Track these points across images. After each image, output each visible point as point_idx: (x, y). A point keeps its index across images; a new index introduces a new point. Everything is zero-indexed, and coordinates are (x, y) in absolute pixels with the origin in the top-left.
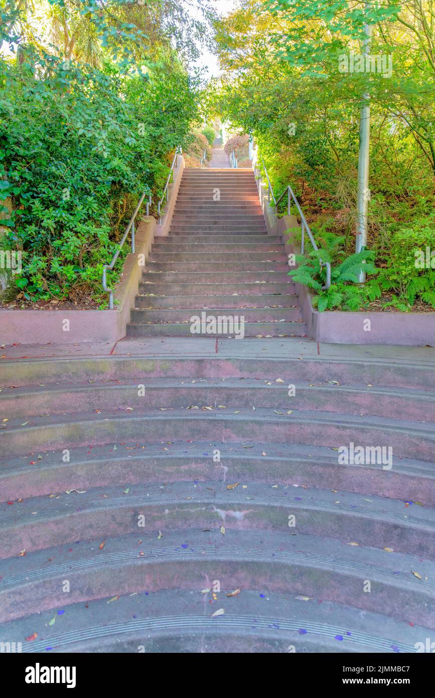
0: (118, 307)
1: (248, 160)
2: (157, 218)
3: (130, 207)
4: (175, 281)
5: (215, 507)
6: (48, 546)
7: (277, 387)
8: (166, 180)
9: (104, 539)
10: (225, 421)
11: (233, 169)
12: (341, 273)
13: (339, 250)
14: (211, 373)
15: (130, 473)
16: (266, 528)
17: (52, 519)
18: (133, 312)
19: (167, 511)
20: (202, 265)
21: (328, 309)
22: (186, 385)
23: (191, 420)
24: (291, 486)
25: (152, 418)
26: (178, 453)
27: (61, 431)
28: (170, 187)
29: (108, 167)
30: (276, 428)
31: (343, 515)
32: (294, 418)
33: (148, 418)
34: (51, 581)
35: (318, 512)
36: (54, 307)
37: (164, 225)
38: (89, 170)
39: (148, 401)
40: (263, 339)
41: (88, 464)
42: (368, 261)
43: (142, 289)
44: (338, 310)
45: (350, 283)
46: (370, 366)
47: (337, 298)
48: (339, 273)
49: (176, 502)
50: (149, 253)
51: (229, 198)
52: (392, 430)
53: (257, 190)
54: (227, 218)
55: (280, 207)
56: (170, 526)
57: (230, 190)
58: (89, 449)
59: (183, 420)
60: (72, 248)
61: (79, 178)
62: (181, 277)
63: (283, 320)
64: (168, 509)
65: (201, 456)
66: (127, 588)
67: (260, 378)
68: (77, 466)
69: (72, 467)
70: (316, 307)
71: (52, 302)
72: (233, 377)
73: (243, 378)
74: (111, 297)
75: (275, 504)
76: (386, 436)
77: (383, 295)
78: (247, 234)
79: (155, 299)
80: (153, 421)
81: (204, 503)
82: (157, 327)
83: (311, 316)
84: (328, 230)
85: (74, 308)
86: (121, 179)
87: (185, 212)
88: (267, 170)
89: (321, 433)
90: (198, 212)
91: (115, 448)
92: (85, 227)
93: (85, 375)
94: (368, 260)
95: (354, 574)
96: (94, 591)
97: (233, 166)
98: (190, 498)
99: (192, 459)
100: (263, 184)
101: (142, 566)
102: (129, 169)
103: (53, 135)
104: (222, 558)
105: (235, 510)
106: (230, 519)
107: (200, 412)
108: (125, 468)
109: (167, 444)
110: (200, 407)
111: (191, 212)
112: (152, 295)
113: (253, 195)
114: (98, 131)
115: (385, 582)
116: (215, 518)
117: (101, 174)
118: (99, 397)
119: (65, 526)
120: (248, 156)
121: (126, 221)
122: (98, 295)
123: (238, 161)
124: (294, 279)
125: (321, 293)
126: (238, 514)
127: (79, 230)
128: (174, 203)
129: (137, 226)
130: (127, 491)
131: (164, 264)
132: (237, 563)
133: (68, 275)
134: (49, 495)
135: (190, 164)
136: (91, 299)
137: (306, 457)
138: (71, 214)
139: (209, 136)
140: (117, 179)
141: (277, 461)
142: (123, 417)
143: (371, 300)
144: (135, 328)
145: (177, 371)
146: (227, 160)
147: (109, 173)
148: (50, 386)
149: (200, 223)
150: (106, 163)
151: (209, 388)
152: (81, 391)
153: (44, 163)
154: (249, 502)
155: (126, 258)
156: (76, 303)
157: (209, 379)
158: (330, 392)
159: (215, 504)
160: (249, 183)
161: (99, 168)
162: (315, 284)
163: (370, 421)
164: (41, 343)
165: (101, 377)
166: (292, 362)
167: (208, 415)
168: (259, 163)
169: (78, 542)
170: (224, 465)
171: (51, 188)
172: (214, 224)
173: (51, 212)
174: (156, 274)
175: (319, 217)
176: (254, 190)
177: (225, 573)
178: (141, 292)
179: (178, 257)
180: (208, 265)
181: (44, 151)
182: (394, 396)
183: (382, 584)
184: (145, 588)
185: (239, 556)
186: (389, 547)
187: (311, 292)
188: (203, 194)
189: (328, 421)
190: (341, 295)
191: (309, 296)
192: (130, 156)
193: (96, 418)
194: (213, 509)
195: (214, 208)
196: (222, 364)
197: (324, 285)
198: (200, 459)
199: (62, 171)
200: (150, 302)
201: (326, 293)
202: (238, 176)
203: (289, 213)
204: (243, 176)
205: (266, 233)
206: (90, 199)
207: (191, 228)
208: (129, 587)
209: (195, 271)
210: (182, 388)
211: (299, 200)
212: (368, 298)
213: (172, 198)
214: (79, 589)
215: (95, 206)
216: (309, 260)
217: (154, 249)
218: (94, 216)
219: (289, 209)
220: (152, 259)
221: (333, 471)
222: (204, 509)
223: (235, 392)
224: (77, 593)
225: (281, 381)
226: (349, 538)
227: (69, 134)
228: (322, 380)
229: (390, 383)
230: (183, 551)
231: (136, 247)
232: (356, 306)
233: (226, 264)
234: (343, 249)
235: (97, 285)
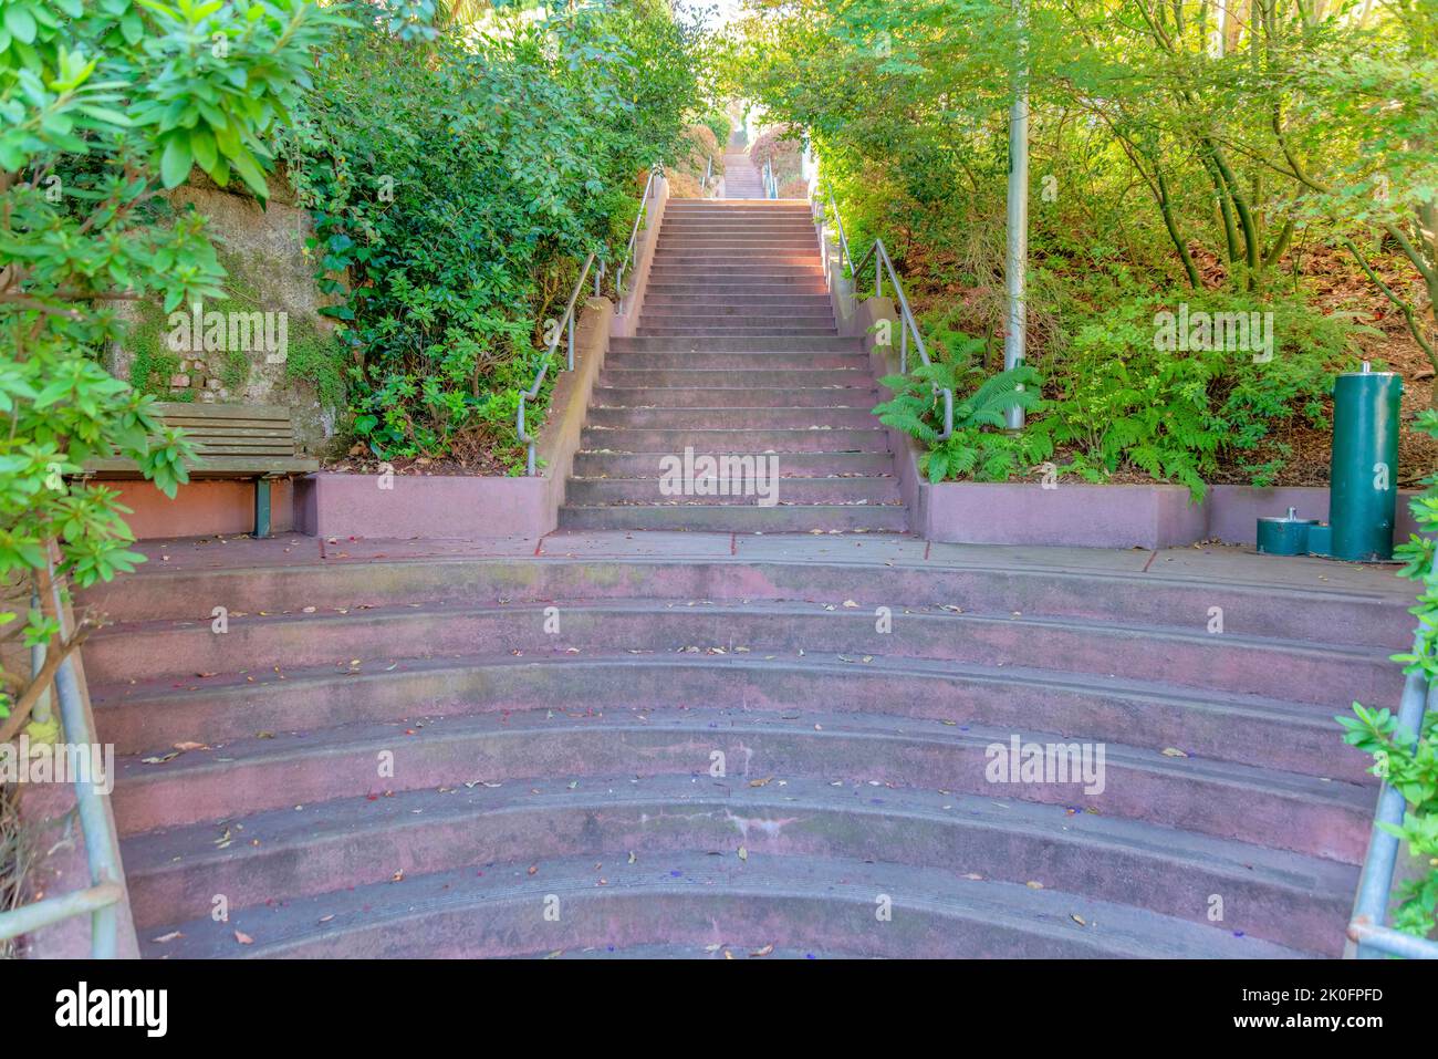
0: (545, 473)
1: (800, 181)
2: (615, 300)
3: (564, 280)
4: (651, 426)
5: (728, 812)
6: (440, 867)
7: (845, 613)
8: (632, 224)
9: (537, 860)
10: (748, 671)
11: (768, 201)
12: (976, 409)
13: (973, 366)
14: (722, 588)
15: (579, 757)
16: (820, 851)
17: (449, 820)
18: (569, 484)
19: (644, 817)
20: (705, 394)
21: (947, 478)
22: (677, 609)
23: (686, 669)
24: (865, 783)
25: (616, 664)
26: (665, 724)
27: (455, 682)
28: (639, 239)
29: (532, 210)
30: (841, 685)
31: (954, 826)
32: (874, 668)
33: (609, 664)
34: (452, 914)
35: (911, 821)
36: (424, 470)
37: (629, 315)
38: (498, 214)
39: (607, 637)
40: (823, 537)
41: (505, 737)
42: (1029, 387)
43: (588, 439)
44: (970, 479)
45: (993, 429)
46: (1017, 577)
47: (966, 458)
48: (970, 410)
49: (661, 801)
50: (601, 371)
51: (762, 261)
52: (1051, 687)
53: (817, 245)
54: (756, 300)
55: (861, 281)
56: (650, 845)
57: (761, 245)
58: (502, 716)
59: (672, 668)
60: (463, 359)
61: (479, 231)
62: (664, 417)
63: (865, 501)
64: (647, 813)
65: (704, 728)
66: (577, 938)
67: (814, 599)
68: (487, 738)
69: (477, 740)
70: (926, 475)
71: (418, 461)
72: (765, 597)
73: (781, 600)
74: (532, 452)
75: (836, 808)
76: (1041, 697)
77: (1055, 451)
78: (796, 332)
79: (612, 459)
80: (618, 668)
81: (710, 805)
82: (618, 512)
83: (916, 493)
84: (955, 326)
85: (460, 473)
86: (556, 230)
87: (668, 288)
88: (839, 204)
89: (922, 693)
90: (697, 289)
91: (550, 715)
92: (487, 321)
93: (490, 589)
94: (1028, 384)
95: (969, 916)
96: (523, 938)
97: (769, 193)
98: (685, 798)
99: (689, 733)
100: (828, 232)
101: (604, 899)
102: (570, 212)
103: (432, 152)
104: (743, 891)
105: (764, 819)
106: (756, 835)
107: (703, 657)
108: (569, 746)
109: (643, 711)
110: (702, 649)
111: (682, 288)
112: (607, 451)
113: (809, 254)
114: (544, 173)
115: (1022, 928)
116: (729, 832)
117: (519, 222)
118: (519, 627)
119: (469, 834)
120: (800, 173)
121: (558, 308)
122: (504, 449)
123: (780, 180)
124: (883, 420)
125: (935, 446)
126: (770, 826)
127: (476, 326)
128: (648, 271)
129: (577, 318)
130: (573, 785)
131: (632, 391)
132: (767, 900)
133: (455, 409)
134: (437, 788)
135: (679, 189)
136: (491, 456)
137: (896, 733)
138: (462, 297)
139: (719, 131)
140: (549, 232)
141: (841, 739)
142: (562, 662)
143: (1034, 461)
144: (575, 513)
145: (660, 585)
146: (755, 177)
147: (533, 219)
148: (430, 607)
149: (701, 310)
150: (529, 202)
151: (719, 614)
152: (488, 615)
153: (416, 203)
154: (789, 805)
155: (556, 380)
156: (464, 463)
157: (719, 601)
158: (942, 624)
159: (730, 807)
160: (802, 228)
161: (515, 212)
162: (924, 431)
163: (1013, 673)
164: (400, 536)
165: (521, 594)
166: (874, 570)
167: (717, 661)
168: (821, 189)
169: (490, 865)
170: (745, 745)
171: (427, 249)
172: (729, 313)
173: (427, 292)
174: (613, 411)
175: (938, 300)
176: (811, 243)
177: (747, 917)
178: (585, 446)
179: (657, 379)
180: (717, 395)
181: (417, 183)
182: (1056, 630)
183: (1015, 930)
184: (607, 940)
185: (772, 889)
186: (1036, 880)
187: (917, 446)
188: (707, 253)
189: (937, 673)
190: (974, 451)
191: (913, 454)
192: (573, 189)
193: (517, 663)
194: (725, 815)
195: (731, 280)
196: (742, 573)
197: (941, 432)
198: (704, 733)
199: (449, 217)
200: (601, 464)
201: (945, 448)
202: (780, 215)
203: (879, 292)
204: (790, 215)
205: (835, 331)
206: (497, 268)
207: (684, 321)
208: (580, 935)
209: (690, 405)
210: (670, 613)
211: (900, 266)
212: (1028, 457)
213: (643, 260)
214: (498, 933)
215: (506, 280)
216: (913, 385)
217: (610, 363)
218: (504, 300)
219: (879, 283)
220: (606, 382)
221: (941, 757)
222: (709, 815)
223: (768, 622)
224: (494, 940)
225: (854, 604)
226: (965, 867)
227: (462, 150)
228: (928, 603)
229: (1054, 608)
230: (672, 880)
231: (575, 358)
232: (1003, 472)
233: (753, 393)
234: (982, 364)
235: (506, 430)
